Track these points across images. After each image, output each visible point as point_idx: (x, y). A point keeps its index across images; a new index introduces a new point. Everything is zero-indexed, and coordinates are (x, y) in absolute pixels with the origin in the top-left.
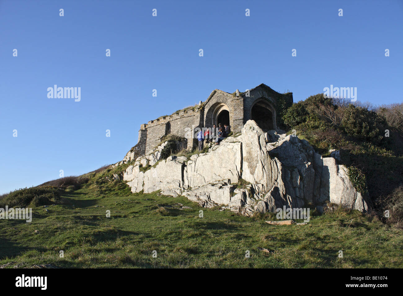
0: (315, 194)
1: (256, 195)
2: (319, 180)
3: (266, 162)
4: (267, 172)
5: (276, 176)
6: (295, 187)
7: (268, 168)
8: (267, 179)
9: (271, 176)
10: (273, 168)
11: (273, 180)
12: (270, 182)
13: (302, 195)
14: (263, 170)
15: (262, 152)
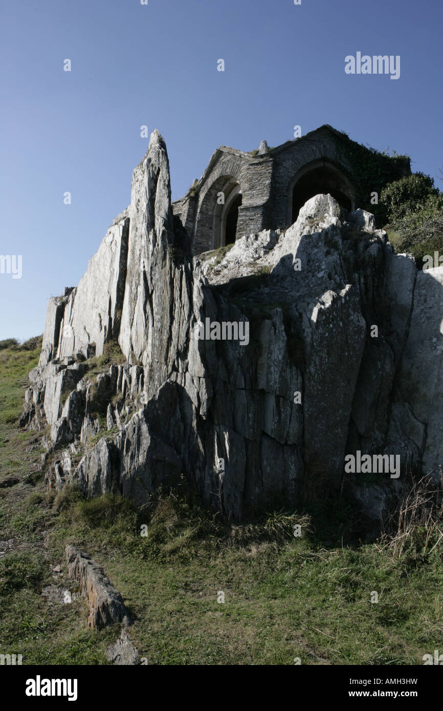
0: (362, 430)
1: (113, 409)
2: (388, 367)
3: (157, 276)
4: (157, 317)
5: (183, 335)
6: (263, 392)
7: (161, 304)
8: (153, 345)
9: (165, 337)
10: (177, 304)
11: (172, 353)
12: (163, 360)
13: (293, 428)
14: (148, 307)
15: (151, 237)
